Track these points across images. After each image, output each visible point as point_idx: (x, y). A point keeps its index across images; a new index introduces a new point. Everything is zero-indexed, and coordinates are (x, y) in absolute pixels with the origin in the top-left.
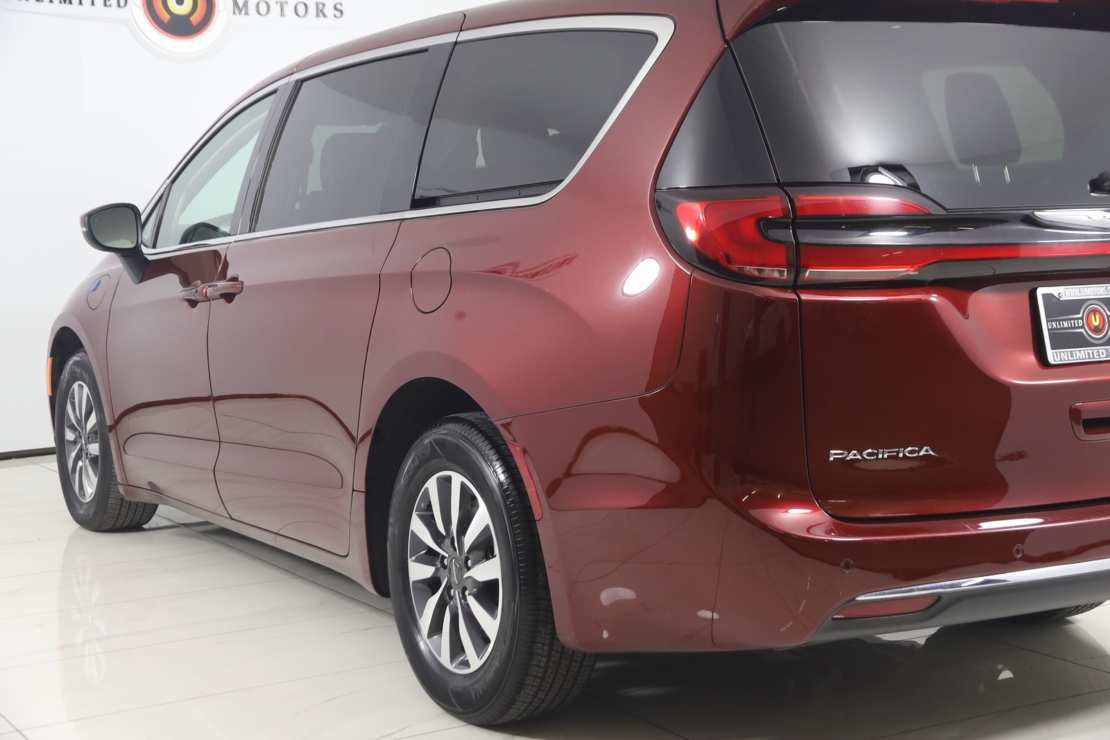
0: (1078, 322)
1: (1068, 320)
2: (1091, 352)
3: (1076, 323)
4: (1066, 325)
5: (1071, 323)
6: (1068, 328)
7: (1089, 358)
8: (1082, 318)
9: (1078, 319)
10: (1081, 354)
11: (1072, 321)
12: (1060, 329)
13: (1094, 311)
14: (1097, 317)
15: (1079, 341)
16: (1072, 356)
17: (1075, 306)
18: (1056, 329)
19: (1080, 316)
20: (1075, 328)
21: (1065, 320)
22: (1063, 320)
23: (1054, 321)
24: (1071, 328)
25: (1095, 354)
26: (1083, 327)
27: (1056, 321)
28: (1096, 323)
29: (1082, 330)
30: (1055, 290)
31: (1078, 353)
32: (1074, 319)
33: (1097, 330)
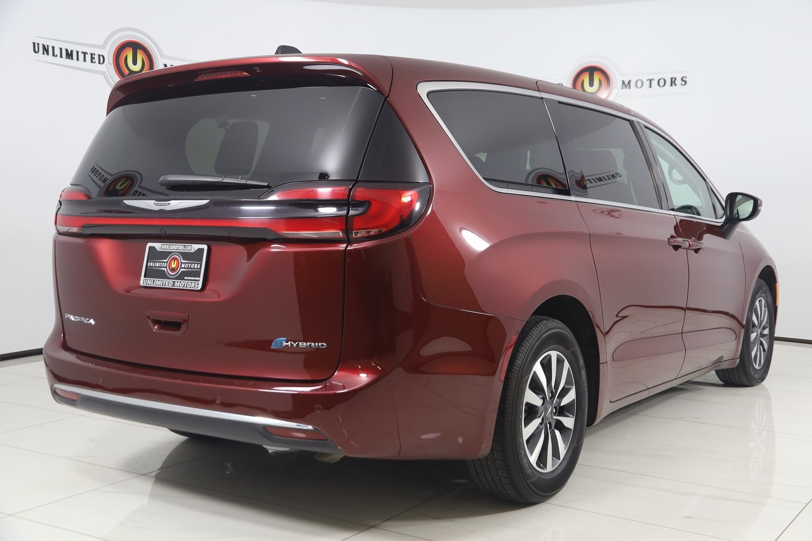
1: (159, 262)
2: (164, 282)
3: (163, 265)
4: (157, 265)
5: (160, 264)
6: (158, 267)
7: (162, 285)
8: (167, 262)
9: (165, 262)
10: (158, 283)
12: (154, 267)
13: (175, 259)
14: (176, 263)
15: (162, 275)
16: (153, 283)
17: (164, 255)
18: (151, 267)
20: (162, 267)
22: (157, 262)
24: (160, 267)
25: (167, 283)
26: (166, 267)
27: (153, 262)
28: (173, 266)
29: (165, 269)
30: (158, 246)
31: (157, 281)
32: (163, 262)
33: (173, 270)
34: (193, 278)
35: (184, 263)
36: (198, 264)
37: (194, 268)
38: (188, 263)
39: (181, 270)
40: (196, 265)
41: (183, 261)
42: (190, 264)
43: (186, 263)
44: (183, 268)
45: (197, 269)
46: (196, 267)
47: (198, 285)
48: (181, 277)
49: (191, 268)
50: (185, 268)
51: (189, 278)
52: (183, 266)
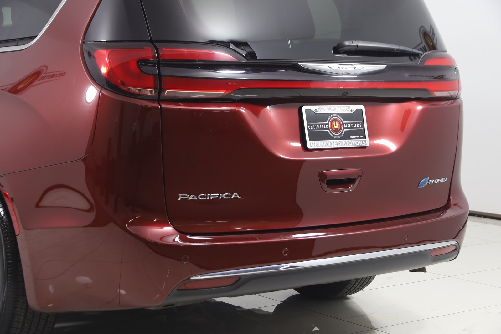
0: (326, 126)
1: (320, 124)
2: (332, 143)
3: (325, 127)
4: (318, 127)
5: (322, 126)
6: (320, 129)
7: (331, 146)
8: (328, 124)
9: (326, 124)
11: (322, 125)
12: (315, 129)
13: (335, 120)
14: (337, 124)
15: (326, 137)
16: (321, 145)
17: (324, 117)
18: (313, 129)
19: (327, 122)
20: (324, 129)
21: (318, 125)
23: (312, 125)
24: (322, 129)
25: (335, 144)
26: (328, 129)
28: (336, 127)
29: (328, 131)
30: (313, 108)
31: (325, 143)
33: (336, 131)
34: (358, 137)
35: (345, 123)
36: (359, 123)
37: (356, 127)
38: (350, 123)
39: (345, 130)
40: (358, 124)
41: (344, 122)
42: (352, 124)
43: (347, 124)
44: (346, 128)
45: (359, 127)
46: (358, 126)
47: (365, 142)
48: (346, 136)
49: (353, 128)
50: (348, 128)
51: (354, 137)
52: (345, 126)
